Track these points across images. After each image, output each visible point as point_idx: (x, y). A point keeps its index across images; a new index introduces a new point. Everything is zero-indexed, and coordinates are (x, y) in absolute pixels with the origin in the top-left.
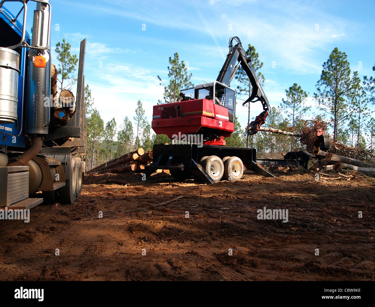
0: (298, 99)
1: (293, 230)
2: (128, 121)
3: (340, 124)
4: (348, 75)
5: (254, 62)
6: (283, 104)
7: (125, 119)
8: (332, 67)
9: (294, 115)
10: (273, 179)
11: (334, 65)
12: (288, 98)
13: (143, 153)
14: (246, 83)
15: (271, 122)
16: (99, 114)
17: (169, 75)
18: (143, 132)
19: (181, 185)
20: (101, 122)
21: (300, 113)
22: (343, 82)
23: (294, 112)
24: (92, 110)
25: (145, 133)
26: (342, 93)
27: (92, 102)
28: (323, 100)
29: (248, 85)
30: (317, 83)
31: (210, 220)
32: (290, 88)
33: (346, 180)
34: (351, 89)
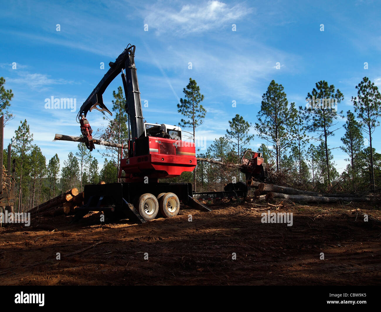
0: (241, 130)
1: (200, 271)
2: (73, 157)
3: (283, 152)
4: (286, 106)
5: (196, 95)
6: (228, 135)
7: (70, 155)
8: (271, 98)
9: (238, 145)
10: (205, 214)
11: (272, 96)
12: (232, 129)
13: (78, 194)
14: (189, 116)
15: (219, 152)
16: (40, 150)
17: (113, 109)
18: (89, 167)
19: (112, 227)
20: (42, 159)
21: (245, 143)
22: (282, 112)
23: (238, 142)
24: (31, 147)
25: (91, 169)
26: (282, 122)
27: (31, 138)
28: (264, 129)
29: (192, 118)
30: (258, 114)
31: (115, 269)
32: (233, 119)
33: (275, 209)
34: (289, 118)
